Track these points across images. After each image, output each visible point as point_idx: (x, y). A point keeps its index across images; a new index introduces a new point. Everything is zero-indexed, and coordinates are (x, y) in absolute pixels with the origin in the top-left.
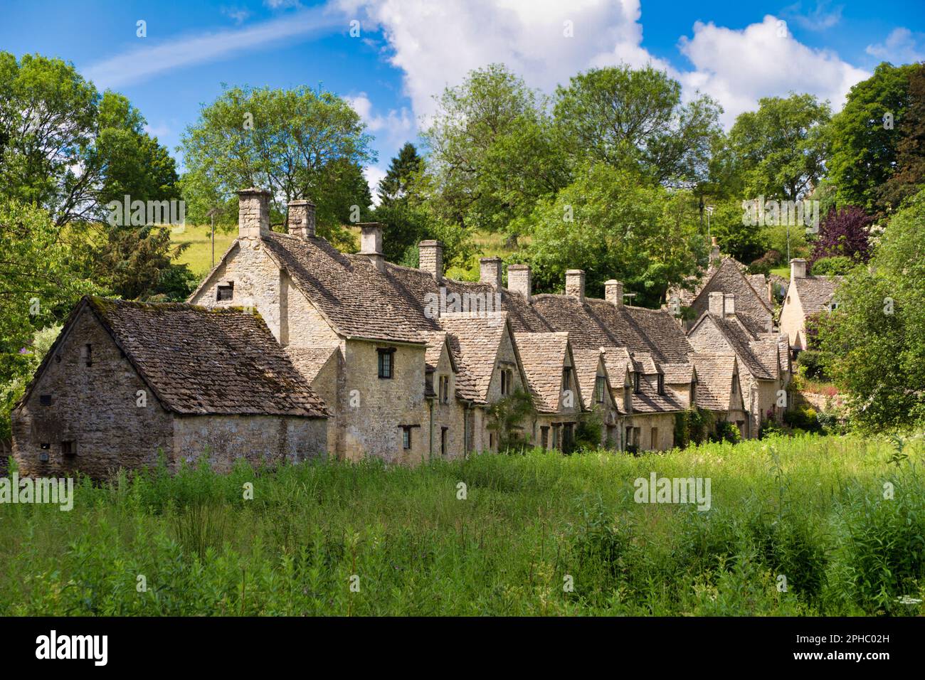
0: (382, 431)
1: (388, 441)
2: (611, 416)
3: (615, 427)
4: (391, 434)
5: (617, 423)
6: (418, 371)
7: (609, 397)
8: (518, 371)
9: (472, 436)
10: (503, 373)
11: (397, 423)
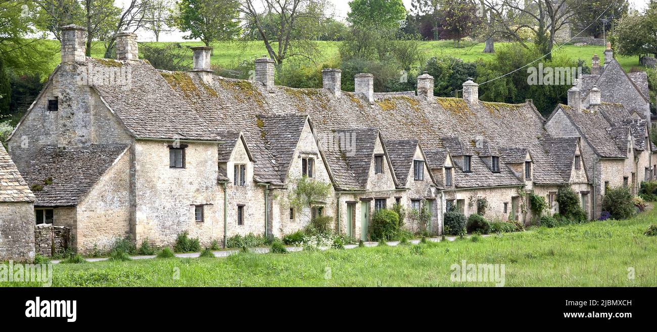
0: (174, 208)
1: (180, 216)
2: (430, 191)
3: (435, 200)
4: (182, 211)
5: (436, 196)
6: (210, 162)
7: (429, 176)
8: (321, 159)
9: (271, 210)
10: (304, 160)
11: (189, 203)
